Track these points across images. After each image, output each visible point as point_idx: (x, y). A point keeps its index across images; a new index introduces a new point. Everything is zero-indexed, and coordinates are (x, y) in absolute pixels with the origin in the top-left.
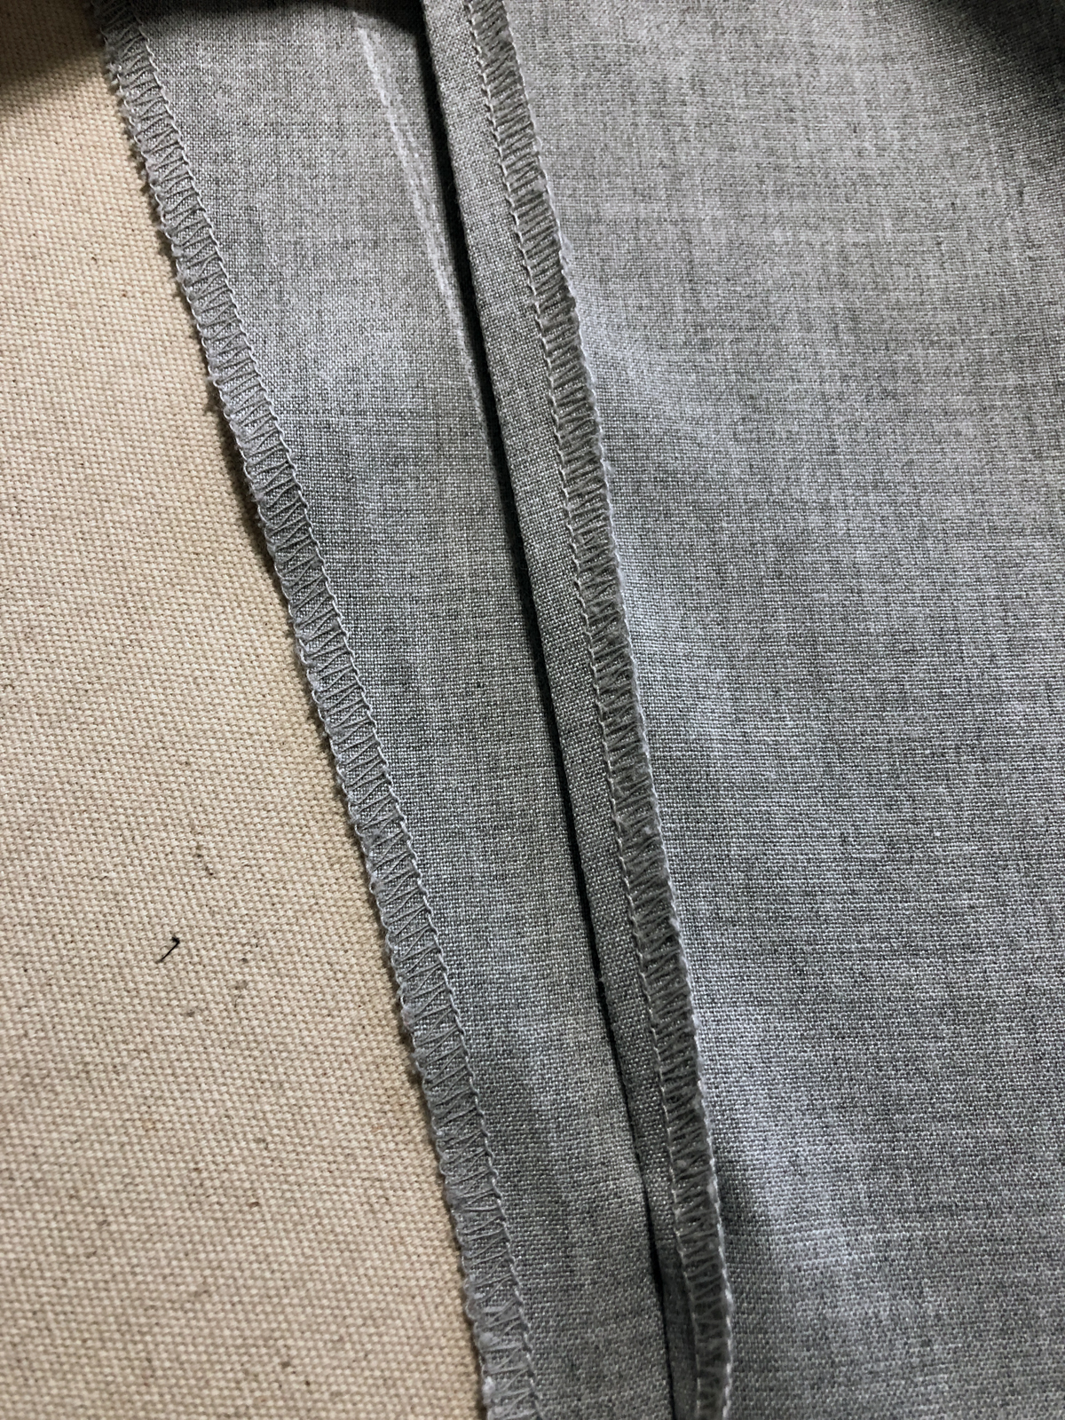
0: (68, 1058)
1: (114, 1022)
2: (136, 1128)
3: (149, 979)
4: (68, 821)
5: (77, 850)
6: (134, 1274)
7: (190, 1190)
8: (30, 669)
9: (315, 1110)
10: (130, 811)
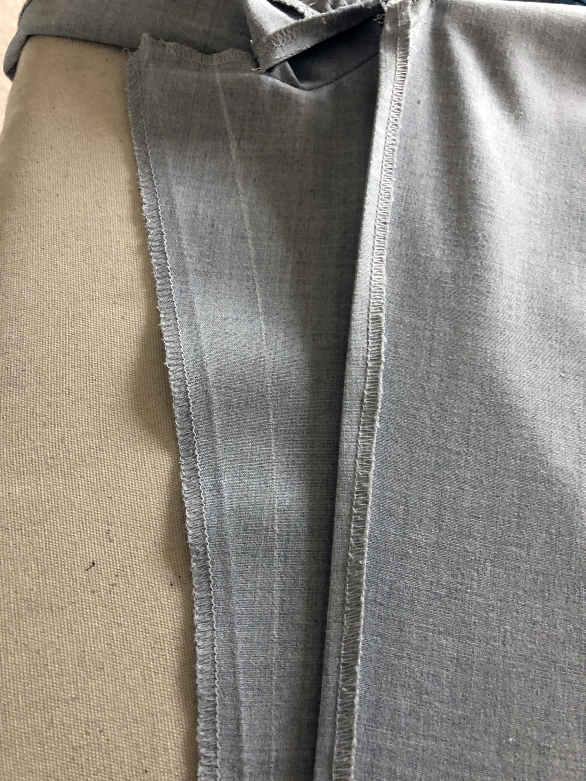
0: (46, 601)
1: (65, 590)
2: (65, 632)
3: (81, 576)
4: (64, 512)
5: (65, 524)
6: (53, 686)
7: (80, 658)
8: (61, 453)
9: (132, 637)
10: (87, 513)
